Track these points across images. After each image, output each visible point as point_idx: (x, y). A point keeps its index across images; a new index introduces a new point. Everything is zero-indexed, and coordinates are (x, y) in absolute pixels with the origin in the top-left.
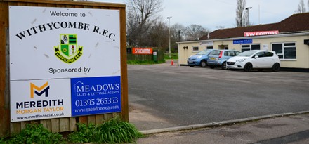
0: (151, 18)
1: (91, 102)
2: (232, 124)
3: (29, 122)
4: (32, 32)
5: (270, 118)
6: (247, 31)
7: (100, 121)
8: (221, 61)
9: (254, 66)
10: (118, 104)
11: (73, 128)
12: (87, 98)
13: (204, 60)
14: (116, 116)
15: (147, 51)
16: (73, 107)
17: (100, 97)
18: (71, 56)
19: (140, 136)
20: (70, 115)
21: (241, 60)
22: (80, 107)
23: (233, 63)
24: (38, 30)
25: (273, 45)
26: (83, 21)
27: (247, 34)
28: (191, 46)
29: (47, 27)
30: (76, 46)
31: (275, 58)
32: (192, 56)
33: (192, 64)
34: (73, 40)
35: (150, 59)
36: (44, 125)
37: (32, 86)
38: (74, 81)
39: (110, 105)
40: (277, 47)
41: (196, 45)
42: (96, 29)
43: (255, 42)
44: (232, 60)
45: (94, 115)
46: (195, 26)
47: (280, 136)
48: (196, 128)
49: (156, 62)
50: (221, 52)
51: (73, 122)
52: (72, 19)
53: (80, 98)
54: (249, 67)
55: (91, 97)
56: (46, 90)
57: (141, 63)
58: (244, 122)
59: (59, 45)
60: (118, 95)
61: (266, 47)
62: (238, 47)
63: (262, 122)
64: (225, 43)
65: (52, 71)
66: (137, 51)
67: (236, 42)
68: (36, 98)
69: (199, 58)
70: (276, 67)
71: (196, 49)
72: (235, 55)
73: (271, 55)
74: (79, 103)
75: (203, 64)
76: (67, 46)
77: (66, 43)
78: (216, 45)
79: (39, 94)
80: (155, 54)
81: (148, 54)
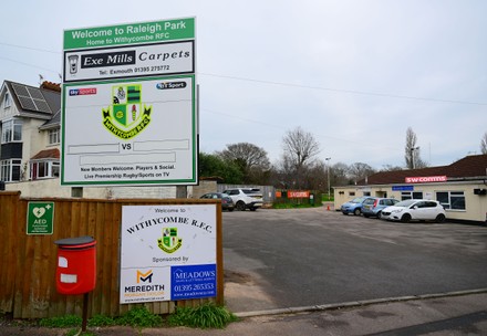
0: (307, 161)
1: (188, 287)
2: (336, 308)
3: (135, 304)
4: (140, 227)
5: (382, 302)
6: (409, 176)
7: (196, 306)
8: (376, 211)
9: (413, 217)
10: (214, 290)
11: (172, 311)
12: (185, 284)
13: (358, 208)
14: (211, 300)
15: (304, 194)
16: (173, 292)
17: (197, 283)
18: (172, 246)
19: (234, 319)
20: (169, 298)
21: (397, 210)
22: (178, 292)
23: (388, 214)
24: (144, 225)
25: (438, 193)
26: (183, 215)
27: (409, 180)
28: (347, 191)
29: (152, 223)
30: (177, 238)
31: (439, 209)
32: (345, 204)
33: (346, 212)
34: (173, 232)
35: (307, 203)
36: (147, 307)
37: (139, 273)
38: (174, 269)
39: (206, 291)
40: (442, 196)
41: (352, 190)
42: (194, 223)
43: (416, 190)
44: (388, 209)
45: (191, 299)
46: (359, 164)
47: (377, 331)
48: (295, 312)
49: (313, 206)
50: (376, 201)
51: (173, 305)
52: (174, 215)
53: (178, 284)
54: (406, 218)
55: (188, 283)
56: (150, 277)
57: (296, 206)
58: (351, 306)
59: (161, 238)
60: (213, 282)
61: (429, 195)
62: (398, 195)
63: (371, 308)
64: (383, 190)
65: (156, 260)
66: (293, 194)
67: (394, 188)
68: (142, 284)
69: (354, 206)
70: (441, 219)
71: (352, 194)
72: (393, 204)
73: (434, 205)
74: (178, 288)
75: (358, 212)
76: (168, 239)
77: (168, 235)
78: (373, 191)
79: (144, 280)
80: (312, 197)
81: (304, 198)
